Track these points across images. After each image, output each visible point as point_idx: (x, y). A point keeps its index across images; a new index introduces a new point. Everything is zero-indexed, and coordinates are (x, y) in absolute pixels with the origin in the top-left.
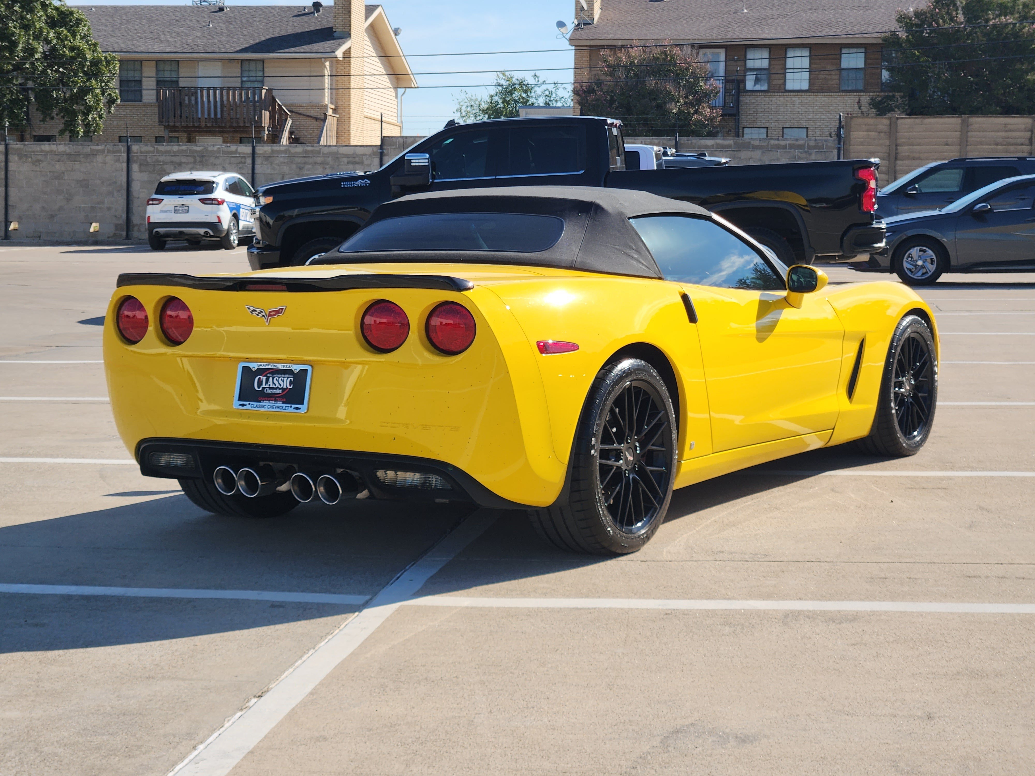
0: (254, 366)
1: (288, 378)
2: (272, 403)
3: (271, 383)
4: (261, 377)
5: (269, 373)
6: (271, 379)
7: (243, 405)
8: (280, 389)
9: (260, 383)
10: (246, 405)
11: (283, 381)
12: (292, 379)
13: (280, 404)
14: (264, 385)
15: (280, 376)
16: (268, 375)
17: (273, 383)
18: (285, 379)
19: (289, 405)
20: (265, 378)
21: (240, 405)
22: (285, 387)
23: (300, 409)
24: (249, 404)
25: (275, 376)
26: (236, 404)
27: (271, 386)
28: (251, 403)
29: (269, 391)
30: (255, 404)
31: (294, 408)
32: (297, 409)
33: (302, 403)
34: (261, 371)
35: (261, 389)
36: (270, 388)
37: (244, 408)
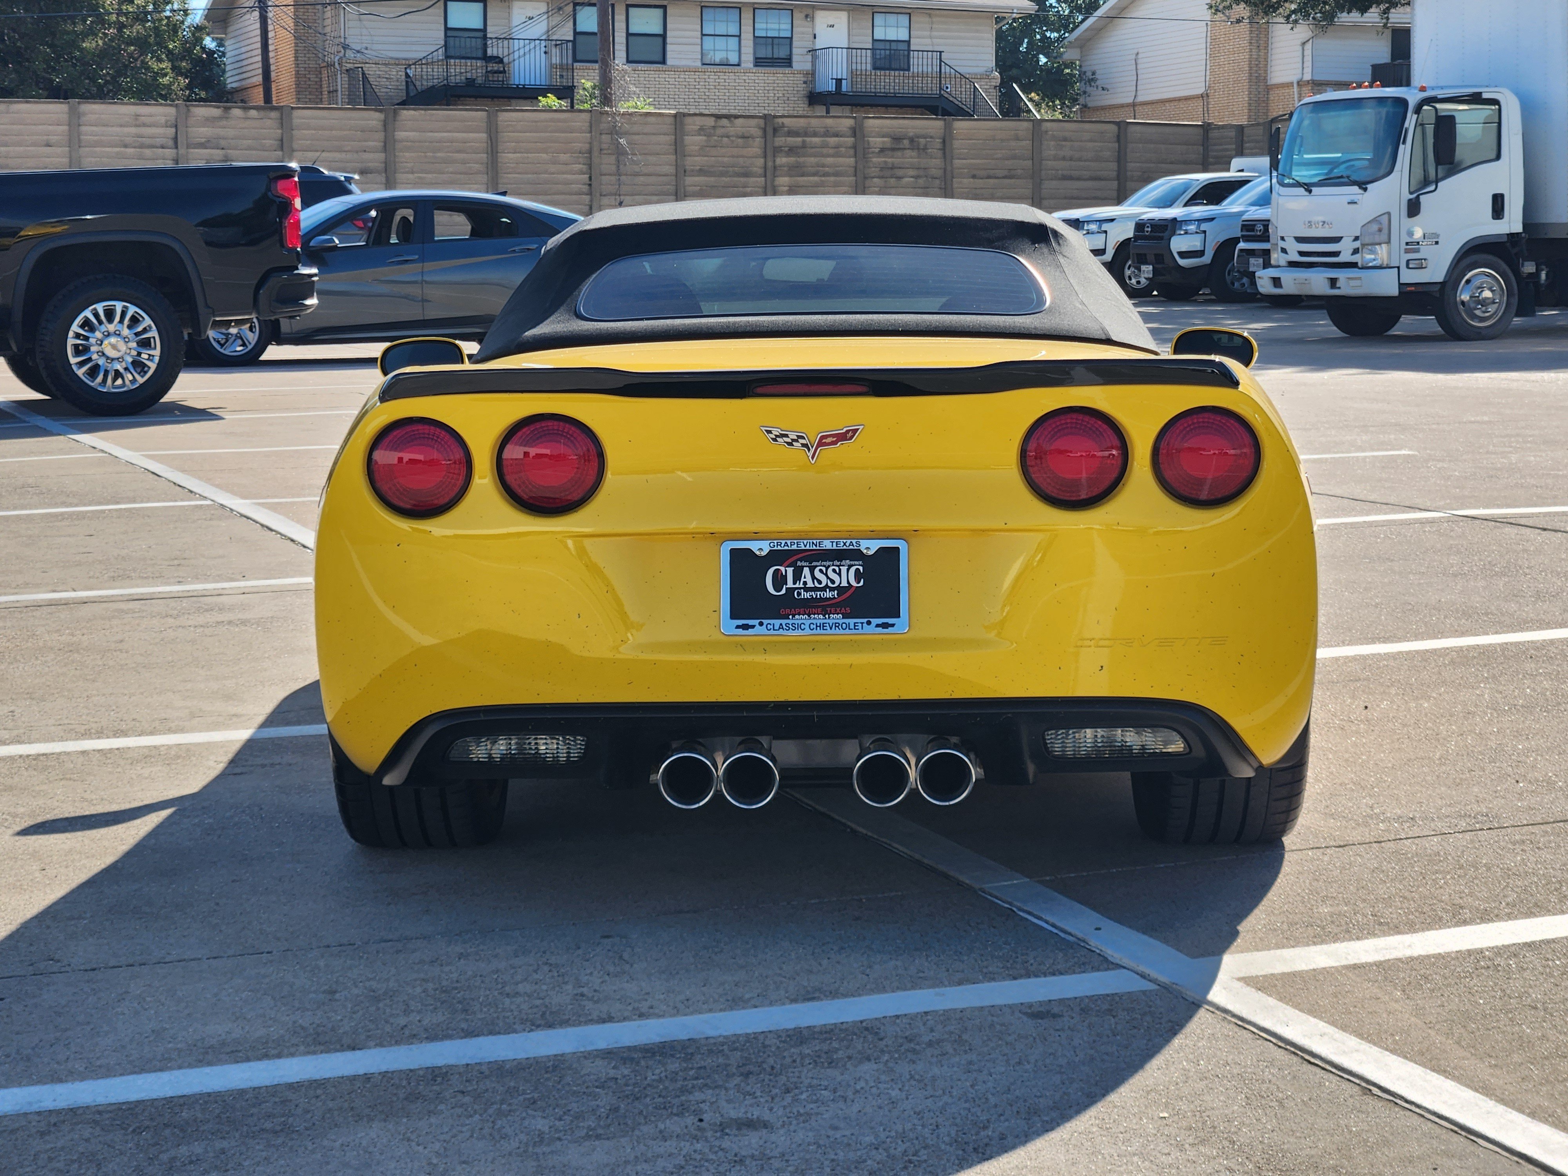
0: (762, 548)
1: (850, 566)
2: (819, 619)
3: (809, 579)
4: (782, 569)
5: (799, 560)
6: (806, 571)
7: (745, 627)
8: (832, 589)
9: (780, 580)
10: (753, 627)
11: (840, 574)
12: (861, 568)
13: (837, 618)
14: (790, 584)
15: (828, 563)
16: (799, 564)
17: (814, 578)
18: (844, 569)
19: (865, 620)
20: (790, 571)
21: (738, 627)
22: (844, 584)
23: (893, 625)
24: (761, 624)
25: (814, 564)
26: (729, 626)
27: (810, 584)
28: (765, 622)
29: (807, 595)
30: (777, 622)
31: (878, 626)
32: (885, 626)
33: (898, 616)
34: (776, 557)
35: (783, 591)
36: (807, 590)
37: (750, 631)
